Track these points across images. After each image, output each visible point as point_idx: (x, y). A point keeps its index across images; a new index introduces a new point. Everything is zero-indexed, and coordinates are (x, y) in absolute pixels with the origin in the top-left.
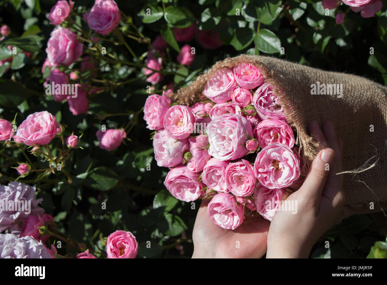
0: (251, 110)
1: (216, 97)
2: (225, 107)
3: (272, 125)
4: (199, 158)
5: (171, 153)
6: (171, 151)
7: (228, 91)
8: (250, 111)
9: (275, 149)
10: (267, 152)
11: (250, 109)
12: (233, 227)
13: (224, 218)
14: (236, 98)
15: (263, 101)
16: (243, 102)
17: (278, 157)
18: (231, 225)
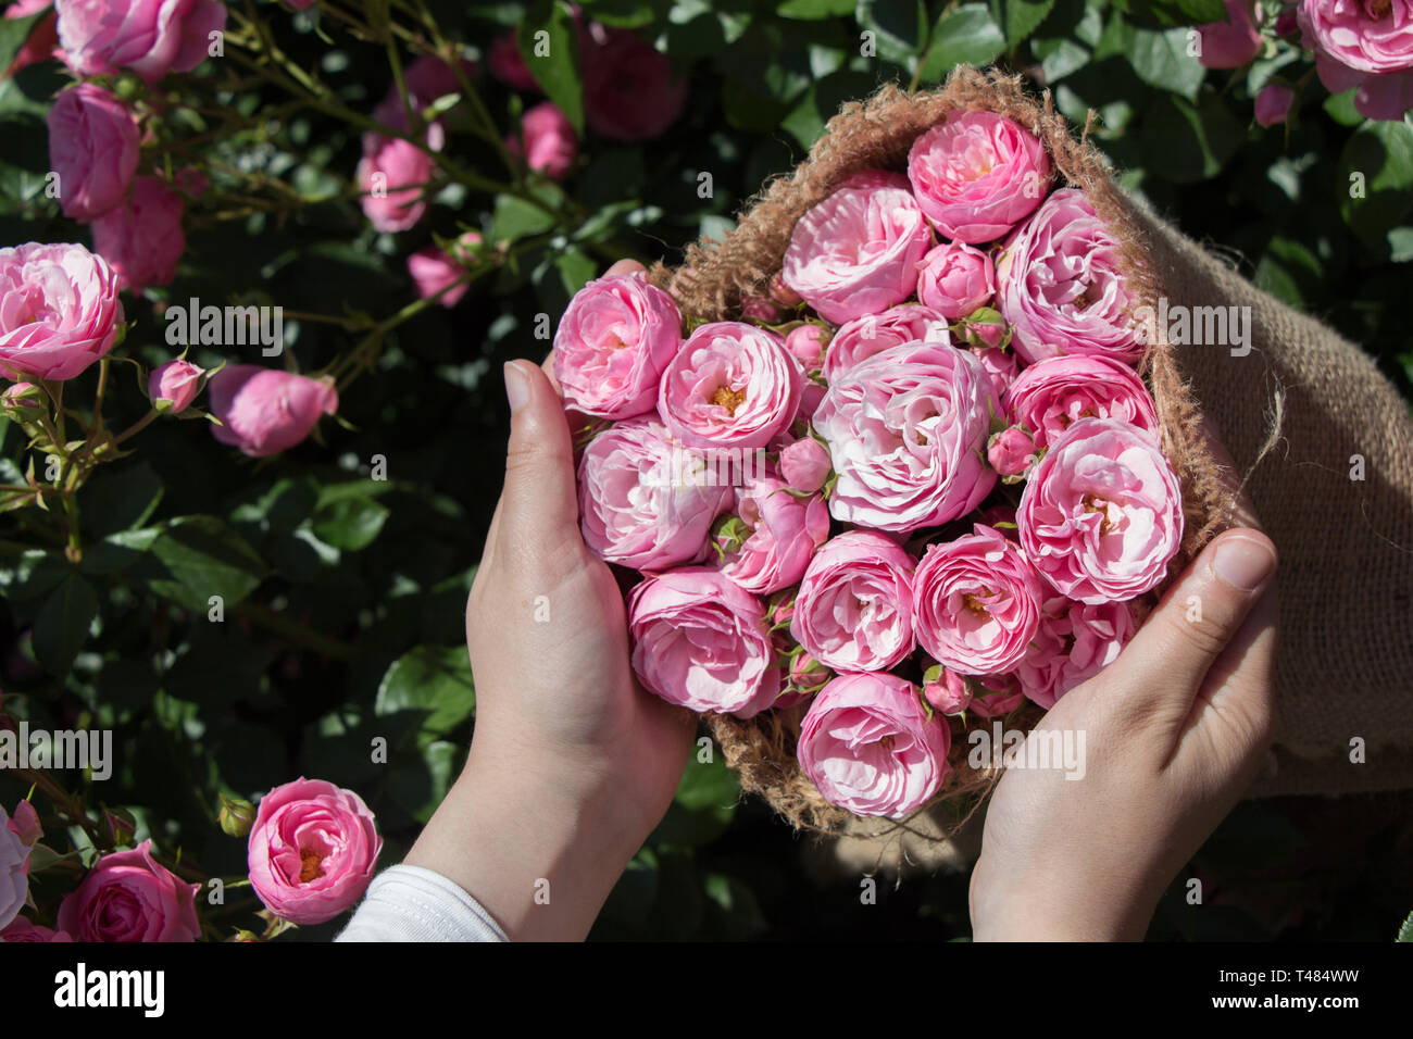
0: (994, 324)
1: (856, 287)
2: (894, 327)
3: (1084, 371)
4: (789, 536)
5: (678, 511)
6: (679, 503)
7: (902, 257)
8: (991, 329)
9: (1092, 443)
10: (1063, 456)
11: (989, 319)
12: (901, 807)
13: (862, 774)
14: (938, 281)
15: (1041, 275)
16: (965, 295)
17: (1105, 472)
18: (897, 798)
